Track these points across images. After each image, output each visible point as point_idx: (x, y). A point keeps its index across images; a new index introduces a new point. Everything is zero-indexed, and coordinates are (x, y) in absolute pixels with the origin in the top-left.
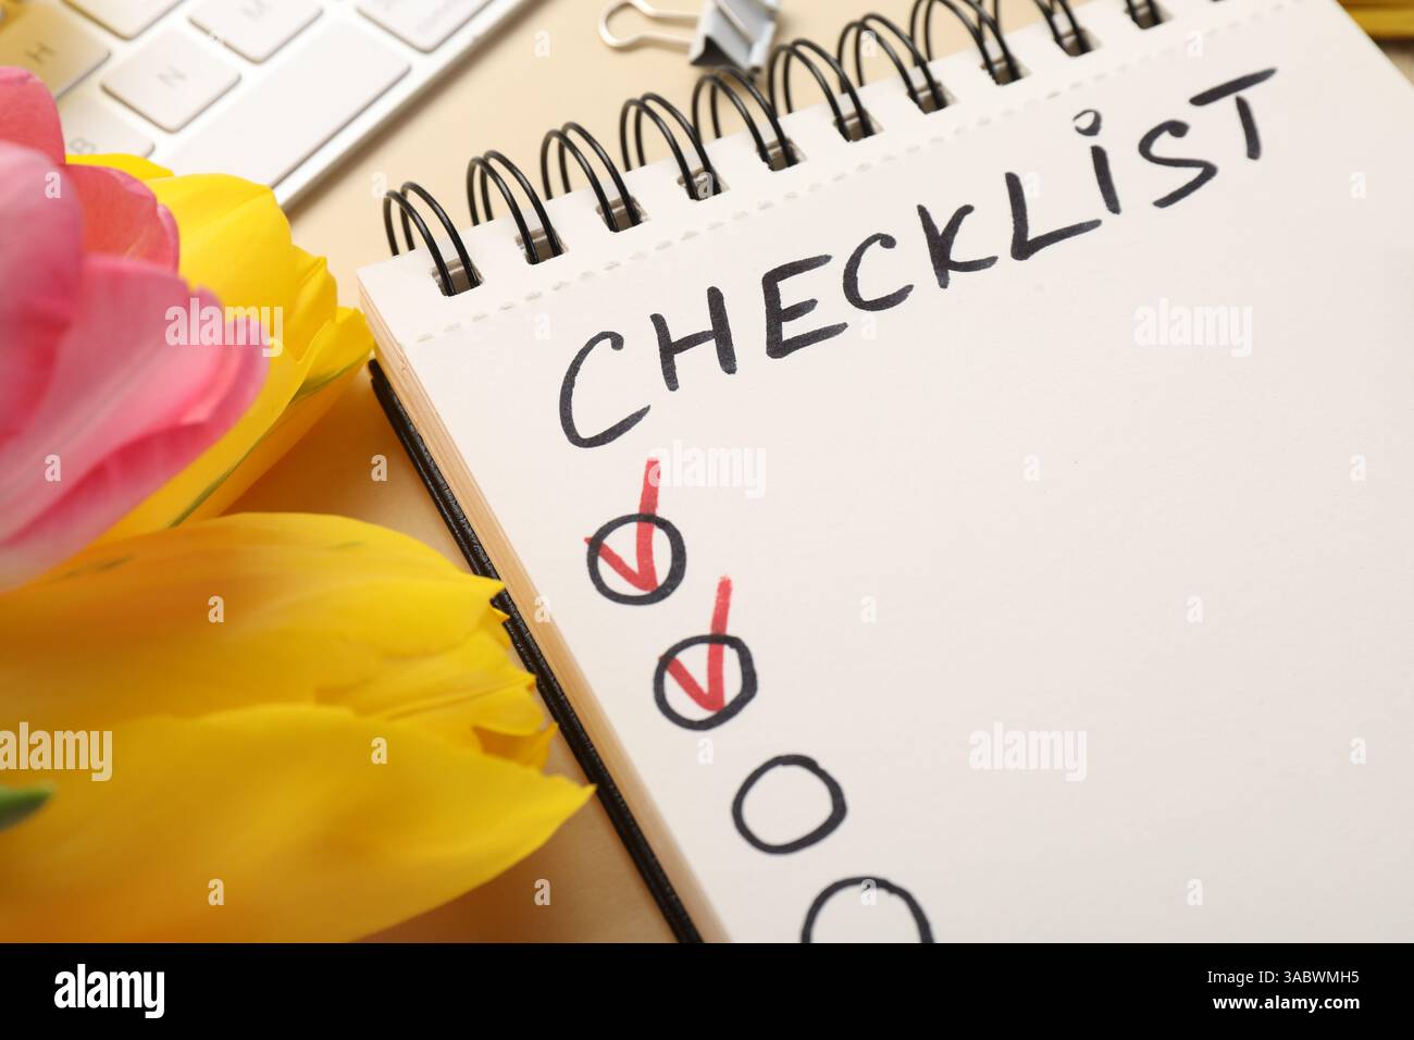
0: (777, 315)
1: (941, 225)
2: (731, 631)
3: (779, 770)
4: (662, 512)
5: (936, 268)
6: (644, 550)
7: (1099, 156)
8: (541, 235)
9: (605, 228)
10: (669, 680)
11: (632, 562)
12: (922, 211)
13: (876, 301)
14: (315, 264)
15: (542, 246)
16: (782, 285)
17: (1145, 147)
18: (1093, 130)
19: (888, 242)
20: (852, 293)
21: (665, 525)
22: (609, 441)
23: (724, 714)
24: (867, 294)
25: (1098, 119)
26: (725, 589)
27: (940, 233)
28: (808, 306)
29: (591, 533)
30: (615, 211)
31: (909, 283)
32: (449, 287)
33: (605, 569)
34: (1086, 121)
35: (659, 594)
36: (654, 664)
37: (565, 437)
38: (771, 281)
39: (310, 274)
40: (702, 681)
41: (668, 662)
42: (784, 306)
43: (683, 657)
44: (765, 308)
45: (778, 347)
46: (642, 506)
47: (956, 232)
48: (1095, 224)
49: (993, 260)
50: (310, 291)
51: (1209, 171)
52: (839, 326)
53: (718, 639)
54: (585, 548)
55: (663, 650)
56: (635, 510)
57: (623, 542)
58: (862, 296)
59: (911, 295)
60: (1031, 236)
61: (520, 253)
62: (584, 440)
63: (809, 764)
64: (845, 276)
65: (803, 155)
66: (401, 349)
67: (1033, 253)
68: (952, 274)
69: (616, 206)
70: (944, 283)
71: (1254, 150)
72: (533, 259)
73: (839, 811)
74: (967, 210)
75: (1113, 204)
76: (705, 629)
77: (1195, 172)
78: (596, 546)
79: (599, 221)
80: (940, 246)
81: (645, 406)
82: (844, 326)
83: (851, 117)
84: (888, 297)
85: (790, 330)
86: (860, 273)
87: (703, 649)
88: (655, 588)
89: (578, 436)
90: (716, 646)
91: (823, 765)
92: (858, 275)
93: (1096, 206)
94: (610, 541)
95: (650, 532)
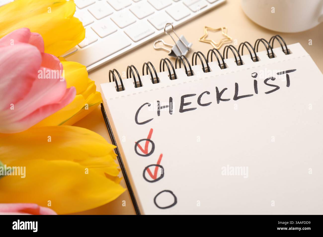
0: (183, 104)
1: (220, 91)
2: (161, 164)
3: (165, 193)
4: (152, 139)
5: (217, 99)
6: (147, 146)
7: (255, 82)
8: (138, 82)
9: (152, 83)
10: (146, 172)
11: (144, 148)
12: (217, 88)
13: (204, 104)
14: (92, 82)
15: (138, 84)
16: (185, 99)
17: (265, 82)
18: (255, 77)
19: (208, 93)
20: (199, 102)
21: (152, 142)
22: (144, 124)
23: (156, 180)
24: (202, 103)
25: (257, 74)
26: (161, 156)
27: (220, 93)
28: (189, 103)
29: (137, 141)
30: (154, 80)
31: (211, 102)
32: (118, 90)
33: (138, 148)
34: (254, 75)
35: (148, 155)
36: (144, 168)
37: (135, 122)
38: (183, 98)
39: (91, 84)
40: (153, 173)
41: (147, 168)
42: (184, 103)
43: (150, 168)
44: (181, 102)
45: (182, 111)
46: (148, 138)
47: (223, 93)
48: (252, 95)
49: (229, 99)
50: (90, 87)
51: (278, 88)
52: (195, 108)
53: (158, 165)
54: (135, 144)
55: (146, 166)
56: (146, 138)
57: (142, 144)
58: (201, 103)
59: (211, 104)
60: (238, 96)
61: (134, 85)
62: (139, 123)
63: (171, 192)
64: (198, 98)
65: (195, 74)
66: (106, 100)
67: (238, 99)
68: (220, 101)
69: (155, 79)
70: (218, 103)
71: (288, 85)
72: (136, 86)
73: (176, 202)
74: (226, 89)
75: (256, 92)
76: (156, 163)
77: (275, 88)
78: (137, 144)
79: (151, 81)
80: (219, 95)
81: (153, 118)
82: (196, 108)
83: (206, 68)
84: (206, 104)
85: (185, 108)
86: (201, 98)
87: (154, 167)
88: (147, 154)
89: (138, 122)
90: (157, 167)
91: (174, 193)
92: (201, 99)
93: (253, 92)
94: (140, 143)
95: (149, 142)
